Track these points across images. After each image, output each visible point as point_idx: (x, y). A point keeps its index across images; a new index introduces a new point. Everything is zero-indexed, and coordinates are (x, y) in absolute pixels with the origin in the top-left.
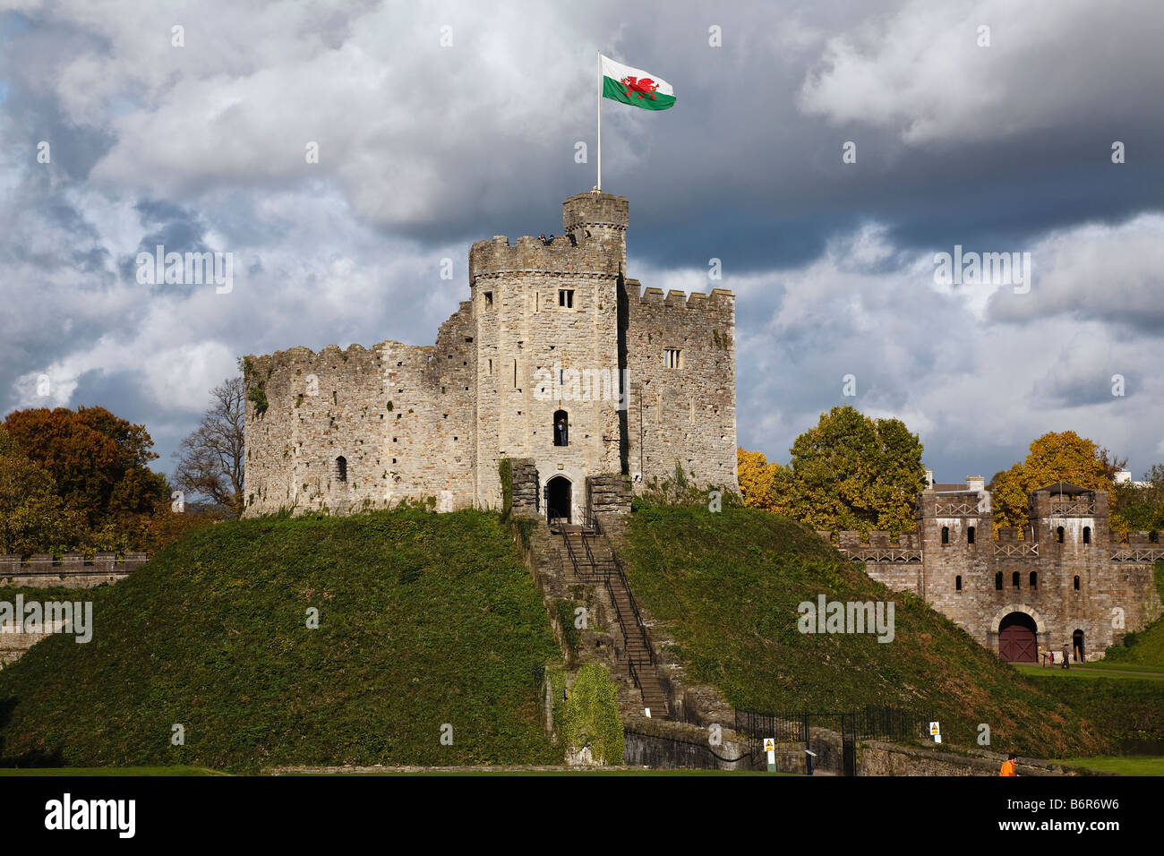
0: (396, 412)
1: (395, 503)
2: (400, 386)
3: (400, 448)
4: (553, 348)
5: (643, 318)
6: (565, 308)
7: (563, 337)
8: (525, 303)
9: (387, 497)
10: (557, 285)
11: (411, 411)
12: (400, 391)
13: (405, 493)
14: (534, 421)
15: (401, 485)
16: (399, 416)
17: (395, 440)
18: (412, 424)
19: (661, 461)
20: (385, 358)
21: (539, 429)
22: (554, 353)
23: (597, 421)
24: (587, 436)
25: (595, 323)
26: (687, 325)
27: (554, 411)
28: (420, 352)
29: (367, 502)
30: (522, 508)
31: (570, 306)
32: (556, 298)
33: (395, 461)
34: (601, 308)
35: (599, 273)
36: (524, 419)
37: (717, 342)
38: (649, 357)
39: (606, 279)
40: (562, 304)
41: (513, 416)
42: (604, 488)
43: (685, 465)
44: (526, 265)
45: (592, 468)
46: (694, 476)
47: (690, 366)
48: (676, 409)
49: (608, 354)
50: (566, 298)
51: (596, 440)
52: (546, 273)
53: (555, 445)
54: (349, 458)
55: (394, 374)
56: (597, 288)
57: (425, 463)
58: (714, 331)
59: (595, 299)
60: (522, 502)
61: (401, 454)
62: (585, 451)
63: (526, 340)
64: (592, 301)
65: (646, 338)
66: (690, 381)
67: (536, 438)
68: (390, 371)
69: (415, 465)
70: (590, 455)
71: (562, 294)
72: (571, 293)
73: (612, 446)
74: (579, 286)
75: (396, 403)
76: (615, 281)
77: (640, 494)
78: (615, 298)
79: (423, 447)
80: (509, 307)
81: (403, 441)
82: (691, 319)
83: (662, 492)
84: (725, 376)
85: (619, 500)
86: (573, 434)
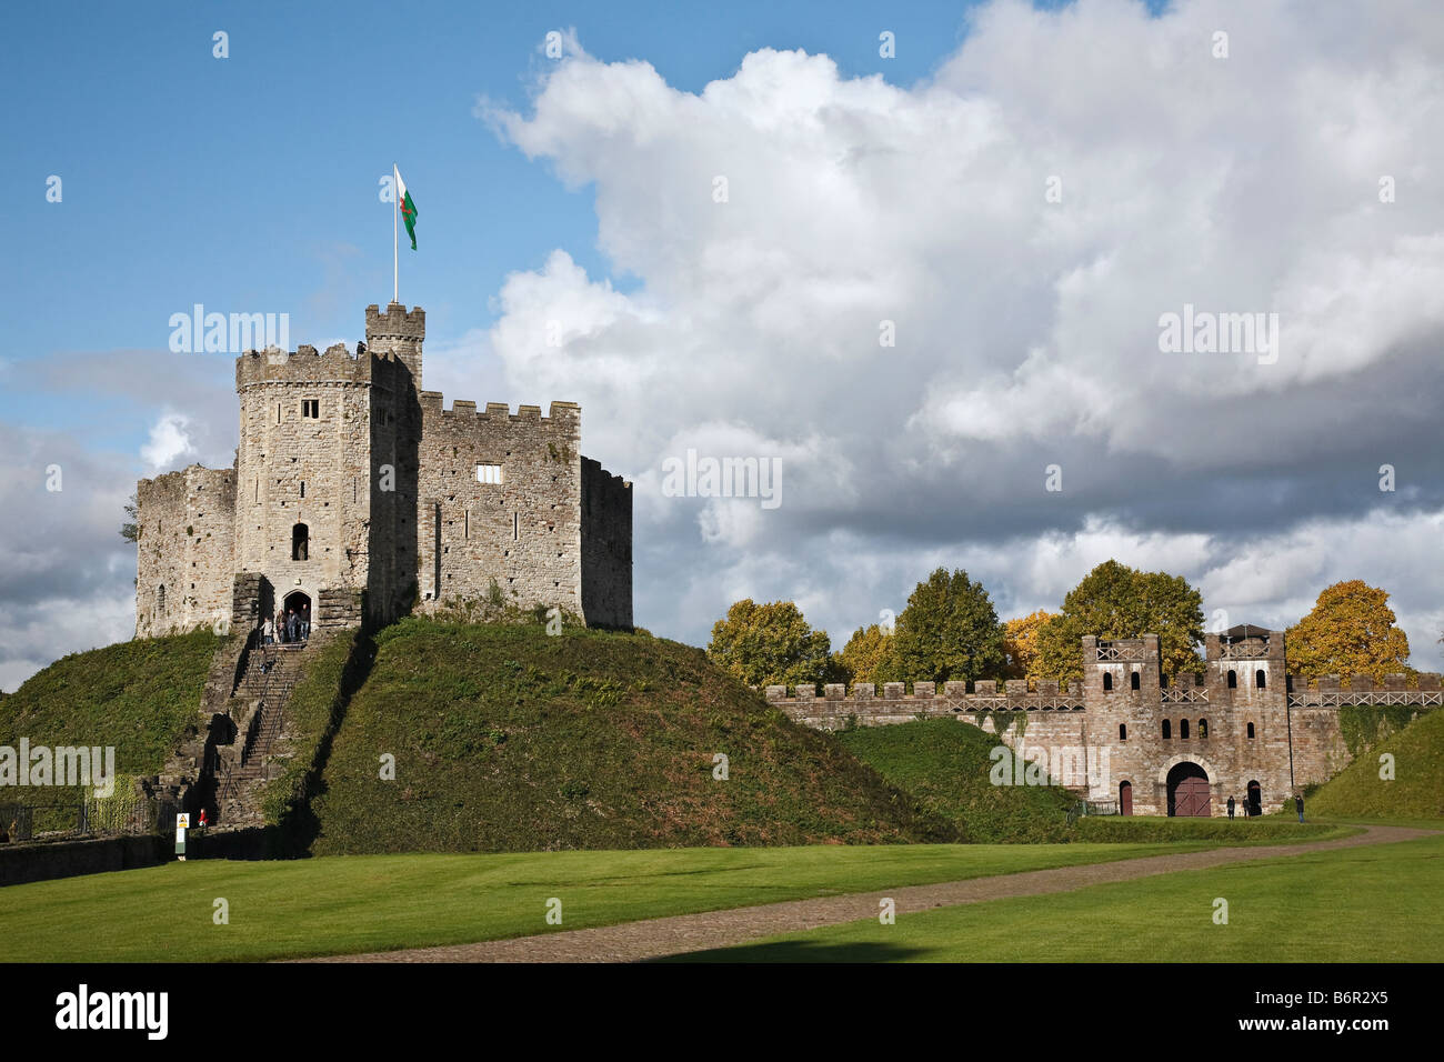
0: (196, 536)
1: (192, 626)
2: (200, 511)
3: (199, 572)
4: (295, 460)
5: (446, 432)
6: (310, 419)
7: (305, 449)
8: (267, 415)
9: (186, 622)
10: (301, 395)
11: (209, 535)
12: (200, 515)
13: (201, 618)
14: (273, 535)
15: (198, 610)
16: (199, 540)
17: (194, 565)
18: (209, 547)
19: (469, 579)
20: (188, 484)
21: (277, 544)
22: (296, 465)
23: (338, 534)
24: (328, 550)
25: (339, 432)
26: (510, 439)
27: (293, 524)
28: (217, 476)
29: (174, 628)
30: (242, 625)
31: (315, 415)
32: (299, 409)
33: (193, 586)
34: (347, 417)
35: (344, 381)
36: (262, 533)
37: (554, 456)
38: (454, 472)
39: (354, 387)
40: (306, 414)
41: (254, 531)
42: (332, 602)
43: (503, 583)
44: (268, 376)
45: (332, 580)
46: (516, 595)
47: (514, 482)
48: (493, 525)
49: (357, 464)
50: (311, 408)
51: (337, 553)
52: (288, 383)
53: (294, 559)
54: (166, 586)
55: (195, 499)
56: (342, 396)
57: (220, 587)
58: (550, 445)
59: (340, 408)
60: (244, 618)
61: (199, 579)
62: (325, 566)
63: (266, 452)
64: (336, 410)
65: (451, 452)
66: (513, 497)
67: (274, 552)
68: (191, 495)
69: (212, 589)
70: (330, 570)
71: (306, 404)
72: (315, 403)
73: (360, 559)
74: (323, 396)
75: (195, 528)
76: (368, 389)
77: (432, 613)
78: (368, 407)
79: (218, 570)
80: (254, 421)
81: (201, 565)
82: (516, 433)
83: (464, 611)
84: (565, 491)
85: (347, 614)
86: (314, 547)
